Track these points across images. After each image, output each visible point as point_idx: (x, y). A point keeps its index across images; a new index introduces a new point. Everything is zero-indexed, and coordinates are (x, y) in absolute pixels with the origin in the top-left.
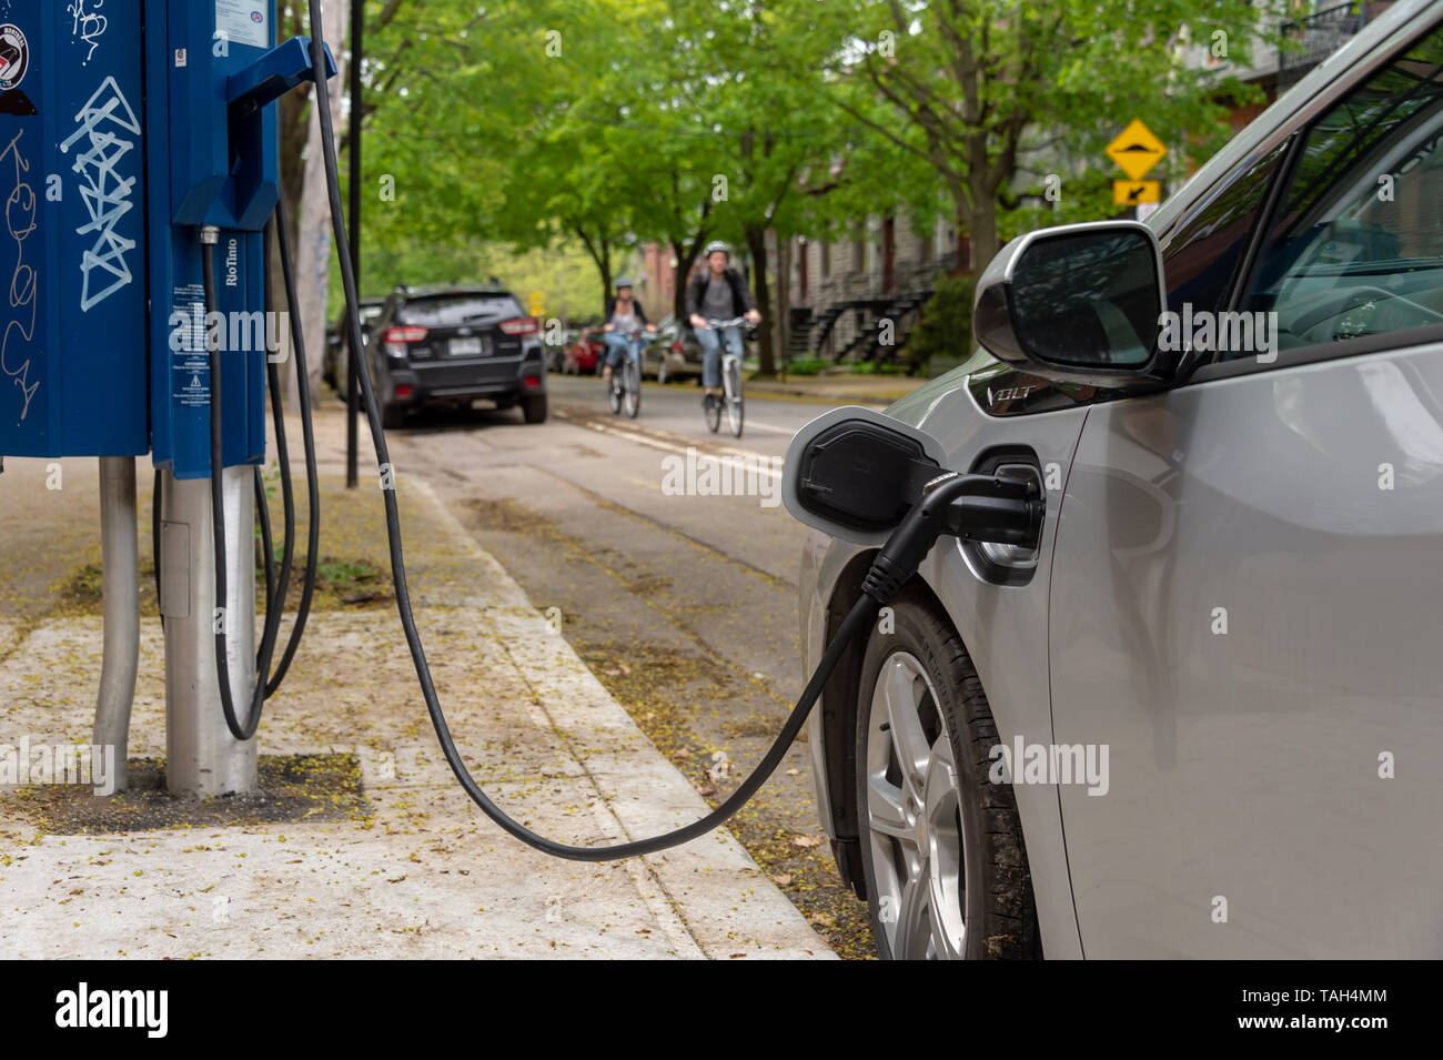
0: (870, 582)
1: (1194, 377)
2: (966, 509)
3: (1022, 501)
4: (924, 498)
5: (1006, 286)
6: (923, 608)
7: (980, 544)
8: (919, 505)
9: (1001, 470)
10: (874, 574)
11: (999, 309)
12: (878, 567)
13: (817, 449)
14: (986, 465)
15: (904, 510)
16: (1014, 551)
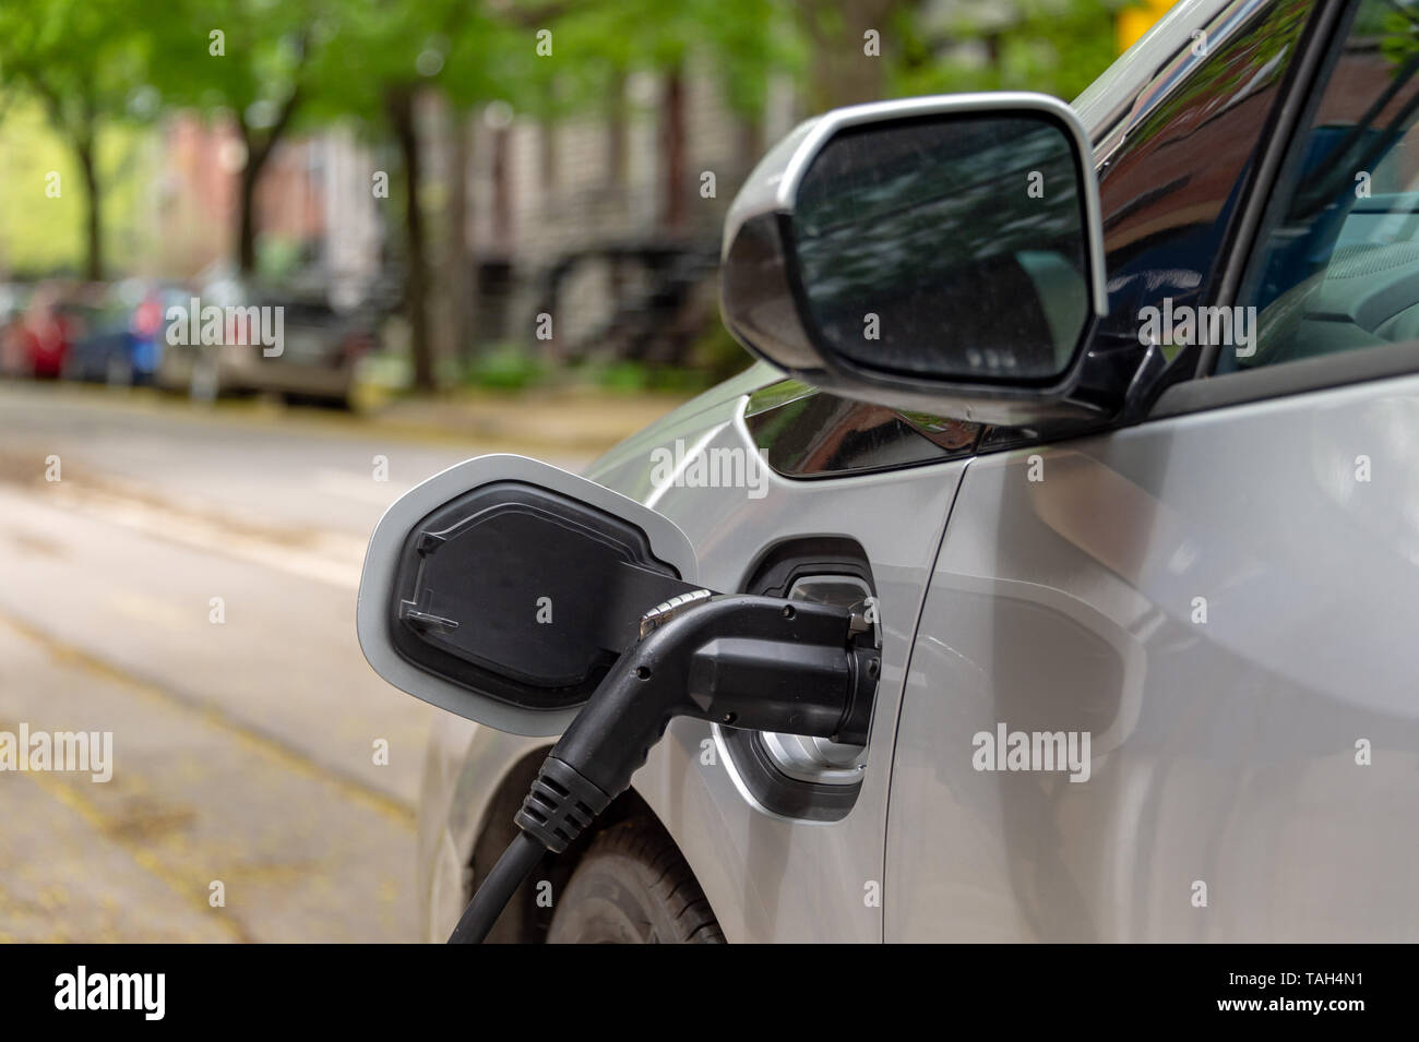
0: (531, 810)
1: (1159, 408)
2: (727, 665)
3: (841, 650)
4: (641, 642)
5: (782, 219)
6: (652, 865)
7: (757, 734)
8: (633, 653)
9: (801, 587)
10: (539, 795)
11: (766, 265)
12: (548, 781)
13: (429, 540)
14: (772, 578)
15: (604, 664)
16: (825, 751)
